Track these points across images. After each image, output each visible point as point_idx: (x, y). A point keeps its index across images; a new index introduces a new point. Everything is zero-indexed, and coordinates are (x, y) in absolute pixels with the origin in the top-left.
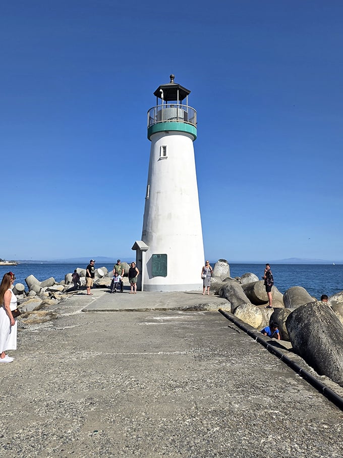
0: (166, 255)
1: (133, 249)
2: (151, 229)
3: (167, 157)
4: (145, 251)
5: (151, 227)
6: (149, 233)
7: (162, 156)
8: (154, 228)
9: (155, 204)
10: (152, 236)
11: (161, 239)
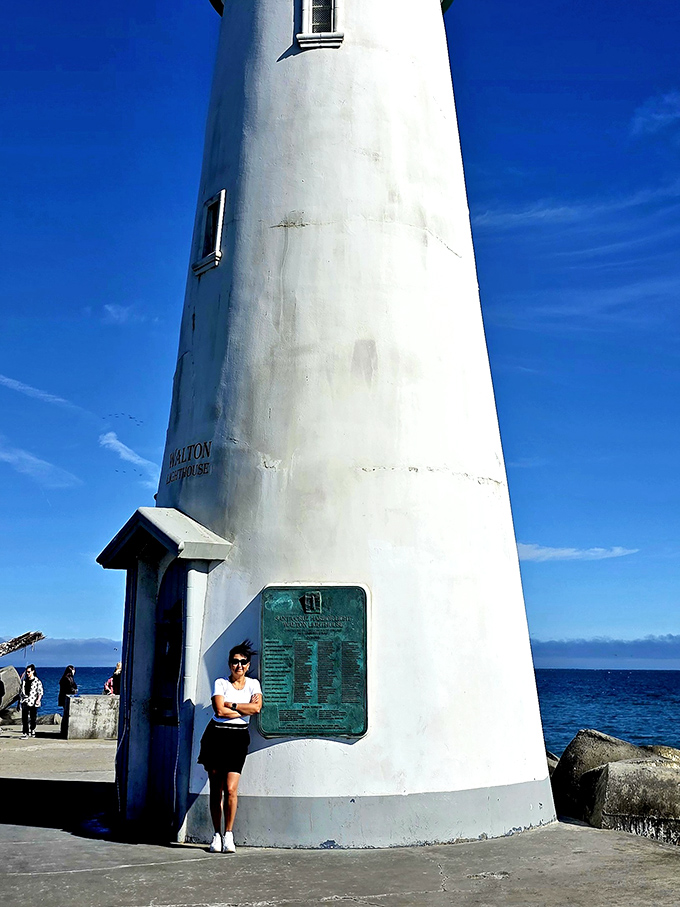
0: (357, 595)
1: (108, 559)
2: (249, 434)
3: (339, 40)
4: (206, 565)
5: (249, 423)
6: (233, 462)
7: (308, 30)
8: (268, 424)
9: (271, 288)
10: (254, 477)
11: (320, 495)
